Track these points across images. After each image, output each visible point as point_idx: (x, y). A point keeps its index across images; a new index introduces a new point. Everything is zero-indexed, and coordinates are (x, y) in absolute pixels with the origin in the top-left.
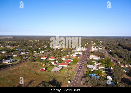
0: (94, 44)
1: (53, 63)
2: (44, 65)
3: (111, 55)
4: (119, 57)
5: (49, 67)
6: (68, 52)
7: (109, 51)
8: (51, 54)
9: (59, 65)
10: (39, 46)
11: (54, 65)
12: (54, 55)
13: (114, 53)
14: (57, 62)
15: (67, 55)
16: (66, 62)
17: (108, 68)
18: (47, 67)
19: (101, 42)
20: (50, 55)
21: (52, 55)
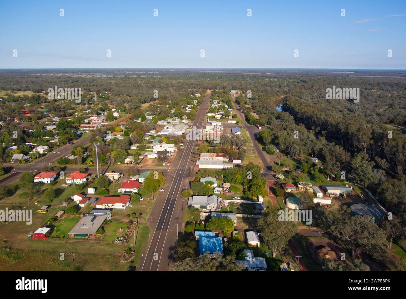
1: (77, 198)
6: (131, 144)
8: (73, 157)
9: (98, 206)
11: (82, 205)
12: (83, 161)
15: (128, 156)
17: (252, 200)
18: (55, 219)
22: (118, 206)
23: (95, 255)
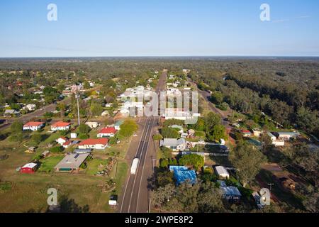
0: (171, 77)
1: (61, 141)
2: (32, 148)
3: (214, 105)
4: (233, 108)
5: (47, 155)
6: (106, 103)
7: (208, 95)
8: (56, 112)
9: (80, 147)
10: (21, 87)
11: (66, 147)
12: (66, 115)
13: (222, 99)
14: (73, 135)
15: (104, 110)
16: (102, 135)
17: (215, 142)
18: (42, 157)
19: (185, 70)
20: (52, 115)
21: (59, 115)
22: (98, 147)
23: (79, 186)
